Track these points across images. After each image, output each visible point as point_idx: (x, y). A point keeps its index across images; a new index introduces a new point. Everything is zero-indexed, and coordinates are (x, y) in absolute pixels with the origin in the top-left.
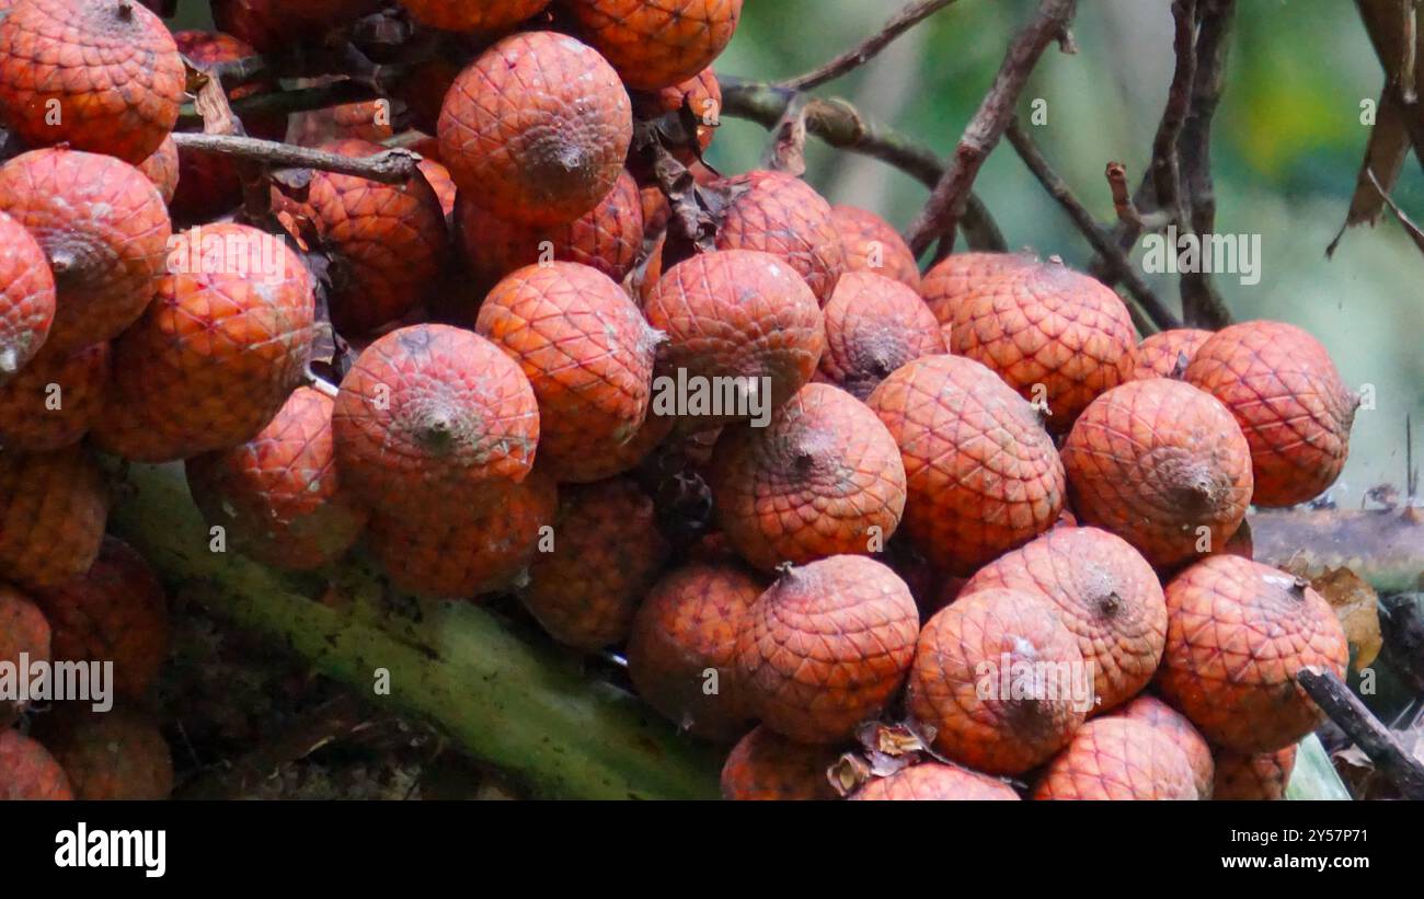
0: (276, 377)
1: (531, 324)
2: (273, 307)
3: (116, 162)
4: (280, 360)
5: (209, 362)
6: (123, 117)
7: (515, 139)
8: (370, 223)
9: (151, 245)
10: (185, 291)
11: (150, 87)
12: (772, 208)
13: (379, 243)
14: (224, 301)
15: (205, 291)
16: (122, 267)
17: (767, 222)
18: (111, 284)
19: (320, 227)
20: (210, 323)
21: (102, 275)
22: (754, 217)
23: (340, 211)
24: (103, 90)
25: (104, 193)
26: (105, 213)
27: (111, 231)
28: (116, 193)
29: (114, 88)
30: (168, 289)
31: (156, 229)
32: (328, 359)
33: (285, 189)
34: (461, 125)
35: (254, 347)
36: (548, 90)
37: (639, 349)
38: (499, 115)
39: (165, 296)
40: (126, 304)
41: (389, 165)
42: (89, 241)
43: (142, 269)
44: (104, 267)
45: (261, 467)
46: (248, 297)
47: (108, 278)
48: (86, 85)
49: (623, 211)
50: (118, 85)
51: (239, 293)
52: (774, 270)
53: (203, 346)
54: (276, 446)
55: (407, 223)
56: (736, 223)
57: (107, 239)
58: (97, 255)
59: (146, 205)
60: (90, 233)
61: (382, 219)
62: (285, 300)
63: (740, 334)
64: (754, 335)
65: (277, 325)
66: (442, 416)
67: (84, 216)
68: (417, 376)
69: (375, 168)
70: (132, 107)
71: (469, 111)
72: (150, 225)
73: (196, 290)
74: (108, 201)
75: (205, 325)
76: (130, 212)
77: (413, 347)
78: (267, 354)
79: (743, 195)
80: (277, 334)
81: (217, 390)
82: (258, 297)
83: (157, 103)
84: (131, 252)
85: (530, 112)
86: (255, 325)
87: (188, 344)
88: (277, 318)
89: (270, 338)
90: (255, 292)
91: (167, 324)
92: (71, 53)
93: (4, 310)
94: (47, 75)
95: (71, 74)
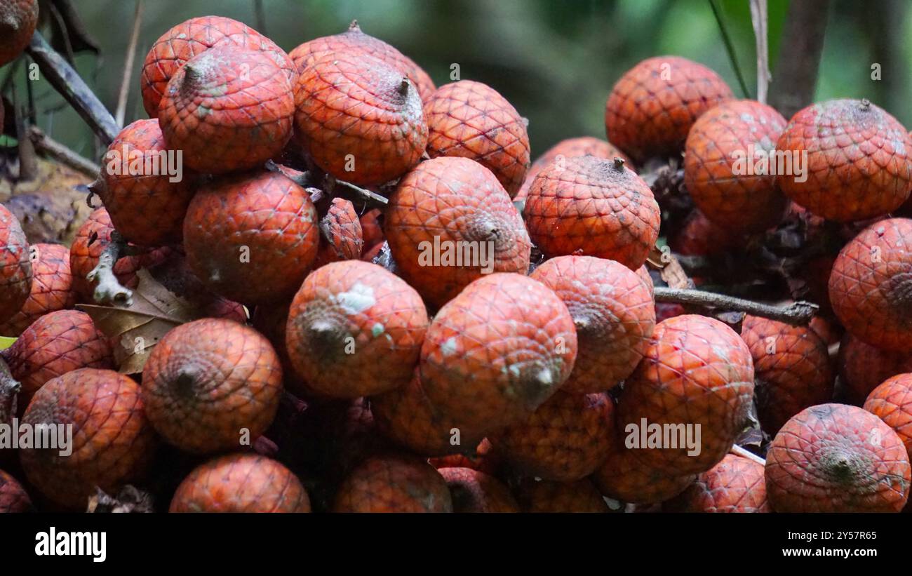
0: (729, 415)
1: (901, 408)
2: (726, 362)
4: (732, 401)
6: (620, 233)
7: (885, 283)
8: (782, 358)
9: (642, 314)
10: (665, 352)
11: (637, 214)
13: (789, 370)
14: (693, 357)
15: (679, 352)
16: (622, 328)
18: (614, 341)
20: (683, 373)
21: (608, 333)
24: (605, 214)
25: (608, 278)
26: (609, 290)
27: (614, 302)
28: (617, 278)
29: (613, 213)
30: (653, 352)
31: (645, 304)
32: (759, 444)
34: (846, 277)
35: (714, 389)
36: (907, 250)
38: (873, 267)
39: (651, 358)
40: (627, 356)
41: (796, 311)
42: (599, 309)
43: (636, 331)
44: (610, 327)
45: (716, 506)
46: (709, 355)
47: (612, 336)
48: (593, 211)
50: (615, 212)
51: (703, 354)
53: (679, 389)
54: (726, 491)
55: (809, 358)
57: (612, 309)
58: (605, 319)
59: (636, 288)
60: (599, 304)
61: (791, 355)
62: (735, 359)
65: (730, 375)
66: (844, 456)
67: (594, 293)
68: (824, 432)
69: (786, 313)
70: (625, 227)
71: (852, 267)
72: (640, 301)
73: (673, 351)
74: (612, 284)
75: (679, 374)
76: (626, 290)
77: (821, 415)
78: (724, 396)
80: (730, 382)
82: (715, 355)
83: (642, 226)
84: (627, 318)
85: (895, 264)
86: (714, 374)
87: (668, 388)
88: (729, 371)
89: (725, 384)
90: (714, 352)
91: (653, 376)
92: (583, 190)
93: (542, 341)
94: (566, 205)
95: (583, 204)
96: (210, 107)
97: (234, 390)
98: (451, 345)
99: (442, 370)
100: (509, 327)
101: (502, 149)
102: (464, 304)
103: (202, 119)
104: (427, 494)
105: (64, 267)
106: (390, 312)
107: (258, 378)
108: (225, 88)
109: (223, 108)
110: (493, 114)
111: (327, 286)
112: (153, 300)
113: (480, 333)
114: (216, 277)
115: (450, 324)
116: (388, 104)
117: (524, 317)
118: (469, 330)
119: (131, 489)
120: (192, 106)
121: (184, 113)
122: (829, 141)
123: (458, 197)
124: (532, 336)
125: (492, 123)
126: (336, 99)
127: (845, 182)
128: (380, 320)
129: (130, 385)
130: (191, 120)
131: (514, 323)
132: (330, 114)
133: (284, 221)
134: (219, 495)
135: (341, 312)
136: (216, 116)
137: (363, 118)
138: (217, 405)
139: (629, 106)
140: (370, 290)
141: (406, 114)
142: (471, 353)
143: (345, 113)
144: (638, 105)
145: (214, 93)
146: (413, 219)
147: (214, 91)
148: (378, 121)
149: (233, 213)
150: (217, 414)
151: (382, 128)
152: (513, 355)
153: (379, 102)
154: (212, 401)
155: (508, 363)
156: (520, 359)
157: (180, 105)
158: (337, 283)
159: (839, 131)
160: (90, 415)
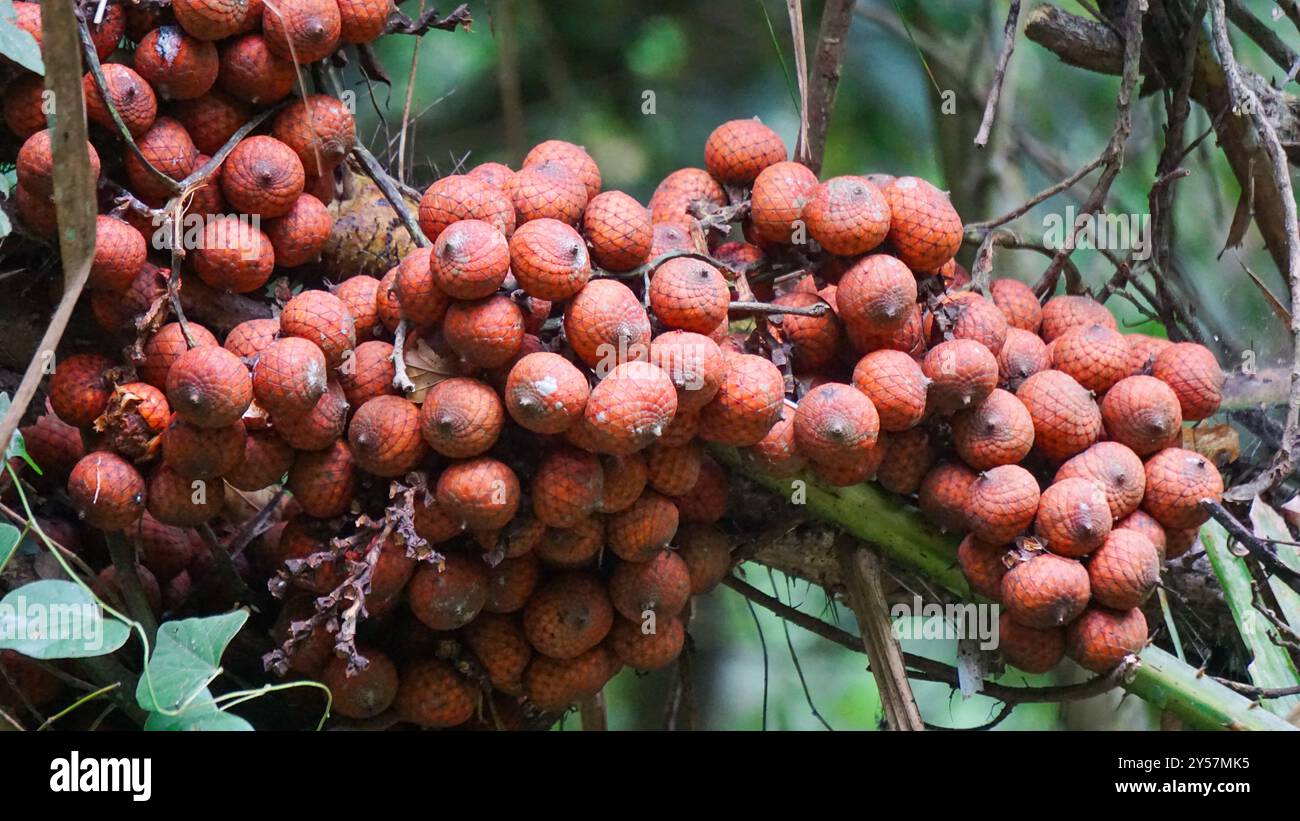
0: (768, 419)
1: (875, 380)
2: (767, 393)
3: (702, 337)
4: (770, 413)
5: (741, 417)
6: (704, 317)
7: (868, 304)
8: (808, 331)
11: (715, 304)
12: (977, 317)
13: (812, 339)
14: (747, 393)
15: (740, 389)
17: (974, 323)
19: (787, 332)
20: (741, 401)
22: (969, 320)
23: (796, 327)
24: (696, 307)
29: (701, 307)
30: (724, 387)
32: (792, 391)
33: (773, 323)
34: (845, 297)
36: (881, 283)
37: (921, 388)
38: (860, 294)
39: (722, 389)
41: (816, 311)
43: (713, 384)
46: (757, 390)
48: (689, 306)
49: (914, 322)
50: (702, 305)
51: (753, 389)
52: (977, 350)
53: (739, 411)
55: (823, 330)
56: (961, 323)
59: (714, 357)
61: (814, 330)
62: (772, 390)
63: (963, 379)
64: (969, 378)
65: (769, 401)
66: (838, 427)
68: (828, 409)
69: (810, 313)
70: (708, 314)
72: (716, 365)
75: (738, 403)
77: (826, 396)
78: (765, 412)
79: (965, 310)
80: (769, 404)
81: (745, 427)
83: (718, 311)
84: (708, 377)
85: (874, 293)
86: (759, 402)
87: (732, 410)
88: (768, 398)
89: (766, 406)
90: (760, 388)
91: (724, 402)
92: (683, 293)
93: (656, 411)
94: (673, 302)
95: (683, 302)
96: (460, 270)
97: (474, 431)
98: (602, 416)
99: (596, 429)
100: (635, 406)
101: (636, 244)
102: (610, 390)
103: (455, 276)
104: (589, 479)
105: (373, 300)
106: (566, 394)
107: (489, 423)
108: (469, 258)
109: (468, 271)
110: (631, 222)
111: (529, 375)
112: (426, 359)
113: (618, 410)
114: (463, 360)
115: (601, 402)
116: (566, 262)
117: (645, 398)
118: (612, 409)
119: (415, 474)
120: (450, 267)
121: (445, 270)
122: (836, 215)
123: (607, 315)
124: (649, 409)
125: (630, 229)
126: (535, 261)
127: (845, 241)
128: (560, 400)
129: (415, 411)
130: (449, 275)
131: (639, 403)
132: (531, 269)
133: (504, 332)
134: (467, 490)
135: (538, 393)
136: (465, 276)
137: (550, 273)
138: (465, 439)
139: (719, 158)
140: (554, 381)
141: (576, 265)
142: (613, 423)
143: (540, 270)
144: (724, 158)
145: (463, 260)
146: (581, 328)
147: (462, 260)
148: (559, 273)
149: (474, 327)
150: (465, 444)
151: (562, 277)
152: (638, 423)
153: (560, 261)
154: (462, 437)
155: (635, 427)
156: (642, 424)
157: (442, 264)
158: (534, 374)
159: (842, 208)
160: (391, 435)
